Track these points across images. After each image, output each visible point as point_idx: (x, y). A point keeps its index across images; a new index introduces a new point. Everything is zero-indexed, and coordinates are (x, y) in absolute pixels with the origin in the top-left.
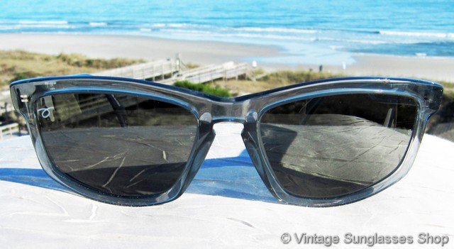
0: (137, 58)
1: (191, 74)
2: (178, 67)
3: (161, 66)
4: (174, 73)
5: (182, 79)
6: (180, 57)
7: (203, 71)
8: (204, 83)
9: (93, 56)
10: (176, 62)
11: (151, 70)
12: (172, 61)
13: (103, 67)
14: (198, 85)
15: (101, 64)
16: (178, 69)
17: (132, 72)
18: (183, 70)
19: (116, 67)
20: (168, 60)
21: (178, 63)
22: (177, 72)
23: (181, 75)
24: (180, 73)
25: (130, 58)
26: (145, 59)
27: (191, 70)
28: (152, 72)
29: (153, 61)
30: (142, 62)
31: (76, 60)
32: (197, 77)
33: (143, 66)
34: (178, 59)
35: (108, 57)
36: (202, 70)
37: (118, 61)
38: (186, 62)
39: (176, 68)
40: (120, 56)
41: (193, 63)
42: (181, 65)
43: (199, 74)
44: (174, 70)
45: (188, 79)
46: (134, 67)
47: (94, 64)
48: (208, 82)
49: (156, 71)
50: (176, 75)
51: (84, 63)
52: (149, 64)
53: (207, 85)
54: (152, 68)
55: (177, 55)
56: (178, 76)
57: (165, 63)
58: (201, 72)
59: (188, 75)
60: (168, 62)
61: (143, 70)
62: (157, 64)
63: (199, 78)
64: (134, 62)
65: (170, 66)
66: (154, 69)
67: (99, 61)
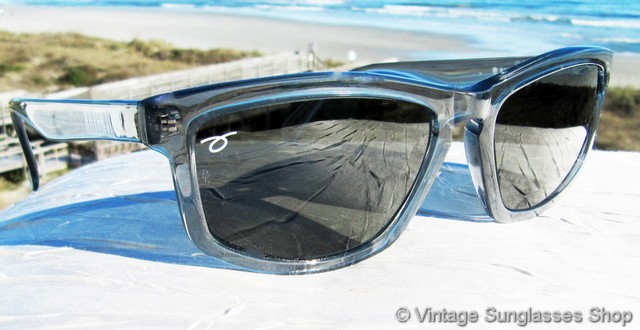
0: (249, 49)
2: (311, 64)
3: (286, 62)
6: (315, 48)
9: (182, 44)
10: (308, 57)
11: (270, 68)
12: (303, 56)
13: (197, 62)
15: (194, 57)
16: (311, 68)
17: (240, 70)
18: (319, 68)
19: (217, 62)
20: (297, 53)
21: (311, 58)
25: (237, 48)
26: (261, 50)
28: (272, 71)
29: (274, 54)
30: (256, 54)
31: (156, 50)
33: (257, 61)
34: (312, 52)
35: (204, 46)
37: (220, 52)
38: (323, 58)
39: (308, 66)
40: (224, 45)
41: (335, 60)
42: (316, 61)
44: (305, 69)
46: (244, 63)
47: (184, 56)
49: (277, 70)
51: (169, 54)
52: (266, 60)
54: (271, 65)
55: (310, 45)
57: (290, 57)
60: (296, 57)
61: (257, 68)
62: (279, 59)
64: (243, 55)
65: (300, 62)
66: (275, 67)
67: (191, 52)
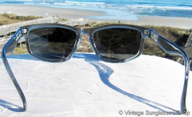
0: (39, 16)
2: (58, 20)
3: (50, 20)
6: (59, 15)
7: (69, 22)
9: (19, 15)
10: (57, 18)
12: (55, 18)
13: (24, 20)
15: (23, 18)
16: (58, 21)
17: (37, 22)
18: (60, 21)
19: (30, 20)
20: (54, 17)
21: (58, 18)
25: (36, 16)
26: (43, 16)
27: (64, 22)
29: (47, 17)
30: (41, 17)
31: (11, 16)
33: (42, 19)
34: (58, 16)
35: (26, 15)
36: (68, 21)
37: (31, 17)
38: (61, 18)
40: (32, 15)
41: (65, 19)
44: (56, 21)
46: (38, 20)
47: (20, 18)
51: (15, 17)
54: (46, 20)
55: (58, 14)
58: (68, 22)
60: (53, 18)
61: (42, 21)
62: (48, 19)
64: (38, 18)
65: (54, 20)
66: (47, 21)
67: (22, 17)
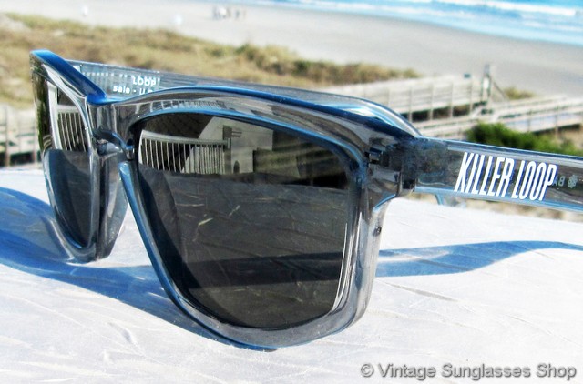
0: (400, 66)
1: (512, 111)
2: (485, 93)
3: (451, 88)
4: (476, 105)
5: (492, 120)
6: (493, 71)
7: (540, 107)
8: (538, 134)
9: (310, 54)
10: (482, 82)
11: (428, 95)
12: (475, 81)
13: (328, 79)
14: (525, 135)
15: (325, 73)
16: (485, 98)
18: (496, 100)
19: (356, 82)
20: (467, 76)
21: (486, 84)
22: (483, 103)
23: (491, 112)
24: (488, 107)
25: (385, 64)
26: (417, 69)
27: (514, 103)
28: (429, 100)
29: (435, 75)
30: (410, 75)
31: (274, 60)
32: (525, 118)
33: (410, 84)
34: (488, 76)
35: (340, 59)
36: (536, 103)
38: (504, 85)
39: (481, 95)
40: (366, 59)
41: (519, 89)
42: (492, 90)
43: (529, 113)
44: (476, 99)
45: (503, 122)
46: (393, 86)
47: (311, 70)
48: (548, 132)
49: (438, 98)
50: (479, 110)
51: (290, 66)
52: (424, 83)
53: (545, 137)
54: (430, 90)
55: (487, 66)
56: (484, 112)
57: (457, 80)
58: (534, 108)
59: (505, 112)
60: (466, 82)
61: (409, 93)
62: (441, 82)
63: (528, 122)
64: (392, 75)
65: (470, 89)
66: (435, 93)
67: (321, 65)
